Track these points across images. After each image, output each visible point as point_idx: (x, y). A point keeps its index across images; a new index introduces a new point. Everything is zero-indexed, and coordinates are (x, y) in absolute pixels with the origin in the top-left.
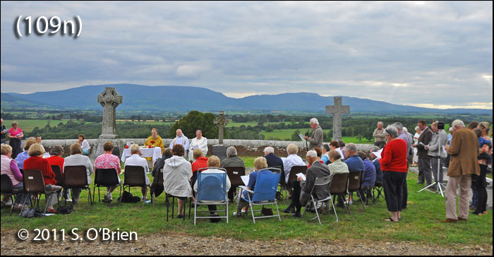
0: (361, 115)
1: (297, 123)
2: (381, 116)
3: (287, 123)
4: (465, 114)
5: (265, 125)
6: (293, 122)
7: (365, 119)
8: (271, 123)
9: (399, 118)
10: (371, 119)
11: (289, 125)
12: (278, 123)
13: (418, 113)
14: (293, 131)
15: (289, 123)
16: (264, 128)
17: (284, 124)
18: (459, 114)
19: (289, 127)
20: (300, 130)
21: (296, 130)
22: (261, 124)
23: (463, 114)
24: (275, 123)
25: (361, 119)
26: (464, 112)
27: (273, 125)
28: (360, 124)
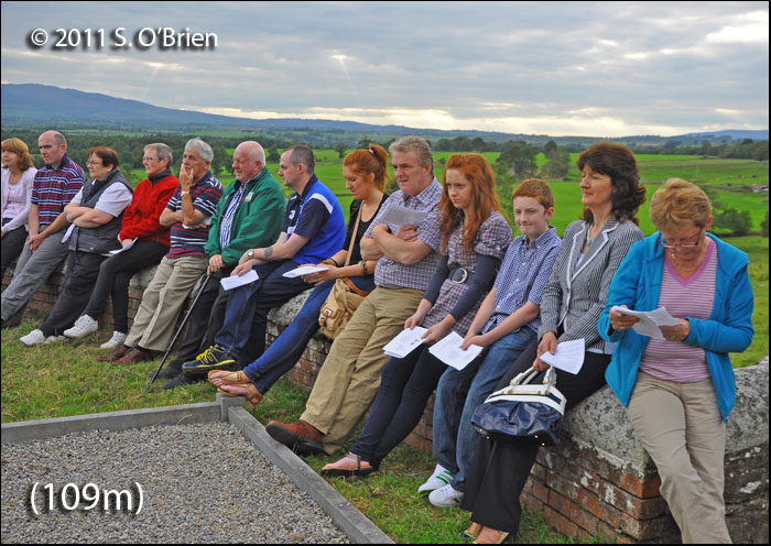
0: (87, 128)
2: (132, 131)
4: (302, 130)
7: (94, 138)
9: (169, 135)
10: (109, 138)
13: (209, 126)
18: (289, 129)
23: (295, 130)
25: (86, 137)
26: (299, 126)
28: (83, 147)
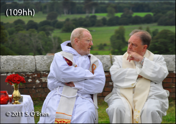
1: (119, 15)
3: (100, 16)
5: (61, 19)
6: (111, 13)
8: (72, 17)
11: (104, 19)
12: (84, 16)
14: (112, 30)
15: (104, 15)
16: (59, 26)
17: (95, 17)
19: (104, 23)
20: (125, 27)
21: (117, 28)
22: (53, 17)
24: (78, 16)
27: (75, 20)
